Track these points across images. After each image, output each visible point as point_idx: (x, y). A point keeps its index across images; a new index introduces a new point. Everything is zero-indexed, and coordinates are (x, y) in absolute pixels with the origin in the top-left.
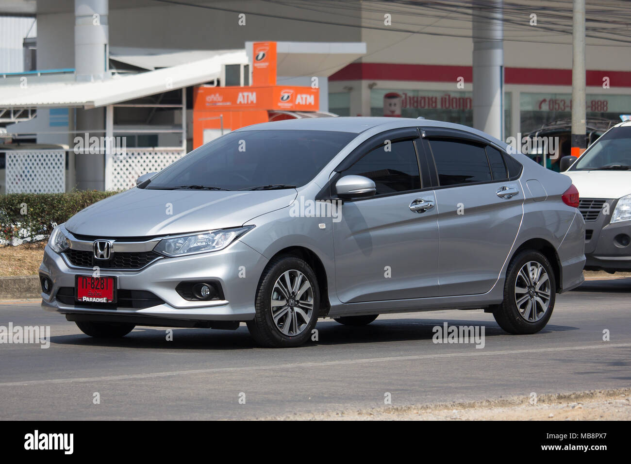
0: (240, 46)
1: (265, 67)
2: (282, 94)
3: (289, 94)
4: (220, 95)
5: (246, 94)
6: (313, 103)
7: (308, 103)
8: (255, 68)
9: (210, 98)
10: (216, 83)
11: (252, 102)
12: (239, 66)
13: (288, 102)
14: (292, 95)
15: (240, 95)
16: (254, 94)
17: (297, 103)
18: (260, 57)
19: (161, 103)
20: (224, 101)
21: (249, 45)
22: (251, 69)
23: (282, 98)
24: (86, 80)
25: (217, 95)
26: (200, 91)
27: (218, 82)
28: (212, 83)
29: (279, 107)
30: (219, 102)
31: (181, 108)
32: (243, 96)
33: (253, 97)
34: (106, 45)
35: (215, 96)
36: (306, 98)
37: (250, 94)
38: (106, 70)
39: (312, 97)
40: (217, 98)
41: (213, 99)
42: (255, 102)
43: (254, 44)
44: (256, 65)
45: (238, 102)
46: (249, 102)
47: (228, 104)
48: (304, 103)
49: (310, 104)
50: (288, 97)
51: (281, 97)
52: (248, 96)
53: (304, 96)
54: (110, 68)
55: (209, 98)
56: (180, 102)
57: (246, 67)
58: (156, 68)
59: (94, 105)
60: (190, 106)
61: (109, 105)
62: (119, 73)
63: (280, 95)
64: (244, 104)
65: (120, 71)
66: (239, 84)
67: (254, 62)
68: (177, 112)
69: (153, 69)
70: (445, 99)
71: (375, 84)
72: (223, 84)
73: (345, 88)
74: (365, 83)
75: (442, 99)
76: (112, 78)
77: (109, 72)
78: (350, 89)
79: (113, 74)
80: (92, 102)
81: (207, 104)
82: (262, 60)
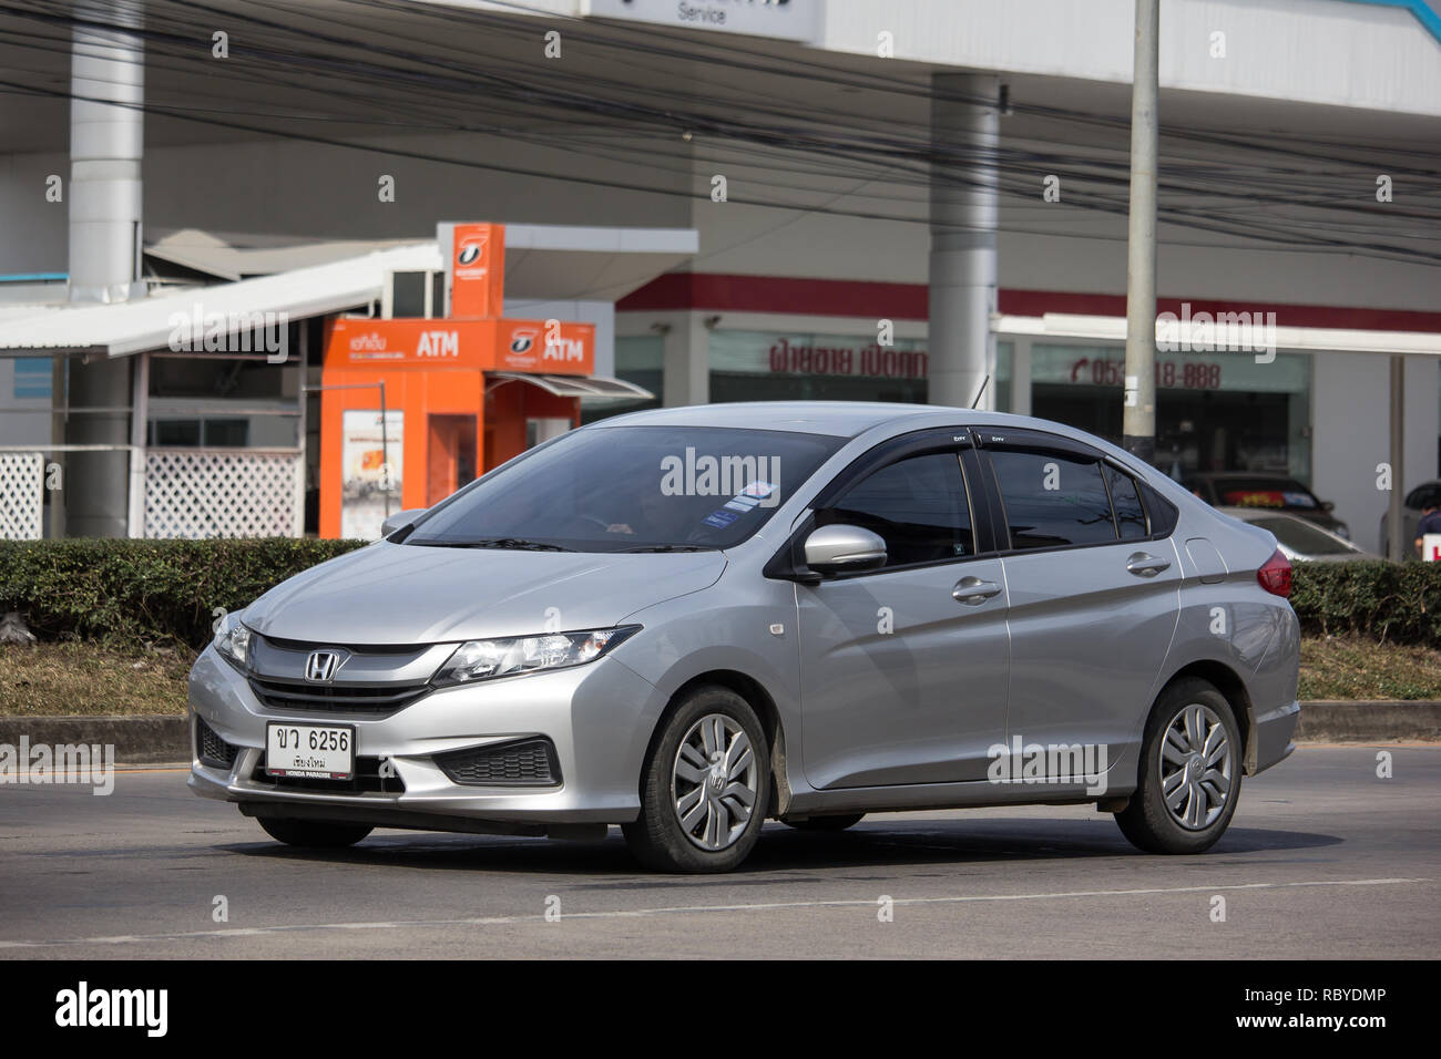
0: (429, 233)
1: (480, 278)
2: (515, 336)
3: (530, 338)
4: (380, 337)
5: (436, 335)
6: (580, 358)
7: (569, 357)
8: (456, 279)
9: (358, 344)
10: (372, 311)
11: (449, 353)
12: (421, 275)
13: (526, 355)
14: (535, 339)
15: (425, 337)
16: (455, 336)
17: (546, 356)
18: (468, 256)
20: (389, 349)
21: (446, 229)
22: (448, 282)
23: (515, 346)
24: (93, 300)
25: (375, 336)
26: (339, 328)
27: (378, 307)
28: (363, 310)
29: (508, 364)
30: (378, 351)
31: (296, 364)
32: (431, 341)
33: (451, 342)
34: (136, 223)
35: (370, 338)
36: (566, 347)
37: (445, 336)
38: (135, 278)
39: (580, 345)
40: (373, 342)
41: (365, 344)
42: (455, 353)
43: (456, 229)
44: (459, 273)
45: (420, 352)
46: (444, 353)
47: (399, 355)
48: (561, 357)
49: (575, 359)
50: (528, 343)
51: (511, 346)
52: (440, 340)
53: (562, 342)
54: (145, 273)
55: (356, 344)
57: (439, 277)
58: (245, 277)
59: (107, 354)
60: (315, 358)
61: (142, 353)
62: (163, 285)
63: (511, 339)
64: (432, 357)
65: (165, 281)
66: (421, 313)
67: (456, 267)
68: (286, 371)
69: (237, 277)
70: (870, 353)
71: (716, 320)
72: (387, 312)
73: (655, 326)
74: (697, 316)
75: (863, 353)
76: (148, 296)
77: (143, 282)
78: (666, 329)
79: (149, 286)
80: (105, 347)
81: (353, 356)
82: (474, 262)
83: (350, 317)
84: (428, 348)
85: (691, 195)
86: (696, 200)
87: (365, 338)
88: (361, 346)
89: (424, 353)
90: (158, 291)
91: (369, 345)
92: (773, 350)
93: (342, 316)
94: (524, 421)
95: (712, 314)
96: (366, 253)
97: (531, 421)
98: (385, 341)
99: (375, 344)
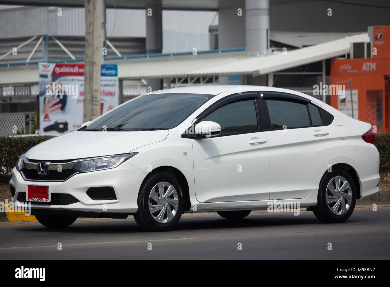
0: (364, 30)
1: (382, 44)
8: (375, 44)
9: (342, 68)
10: (346, 56)
11: (373, 70)
12: (363, 44)
15: (364, 64)
16: (375, 64)
18: (378, 37)
19: (308, 71)
20: (352, 69)
21: (371, 29)
22: (372, 46)
24: (253, 56)
25: (348, 65)
26: (336, 62)
27: (349, 55)
28: (343, 56)
30: (349, 70)
31: (322, 75)
32: (367, 65)
33: (373, 66)
34: (267, 30)
38: (267, 48)
40: (347, 67)
42: (375, 69)
43: (374, 28)
44: (376, 42)
45: (363, 70)
46: (371, 69)
47: (356, 71)
52: (370, 65)
54: (271, 47)
55: (342, 67)
56: (321, 71)
57: (369, 44)
58: (304, 46)
59: (259, 74)
60: (328, 73)
61: (270, 73)
62: (277, 50)
64: (367, 71)
65: (278, 49)
66: (364, 57)
67: (374, 41)
68: (318, 77)
69: (301, 47)
72: (352, 56)
76: (272, 54)
77: (270, 50)
79: (273, 51)
80: (258, 71)
81: (340, 72)
82: (380, 39)
83: (340, 59)
84: (366, 68)
87: (344, 66)
88: (343, 68)
89: (364, 70)
90: (275, 52)
91: (346, 68)
93: (336, 59)
96: (344, 37)
98: (351, 66)
99: (348, 67)
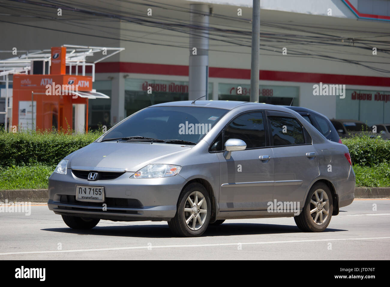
1: (59, 63)
2: (69, 80)
3: (74, 80)
5: (46, 80)
6: (88, 86)
7: (85, 86)
8: (52, 63)
10: (27, 72)
12: (42, 62)
14: (75, 81)
15: (43, 80)
16: (51, 80)
18: (55, 56)
20: (32, 83)
22: (50, 64)
25: (28, 80)
26: (17, 77)
27: (29, 71)
28: (24, 72)
30: (29, 84)
31: (5, 88)
33: (50, 82)
35: (27, 80)
36: (84, 83)
37: (49, 80)
39: (88, 82)
41: (25, 82)
43: (52, 48)
44: (53, 61)
45: (41, 85)
47: (35, 85)
48: (83, 86)
49: (86, 87)
51: (68, 83)
53: (83, 82)
57: (47, 63)
64: (45, 86)
66: (42, 73)
68: (2, 90)
70: (172, 86)
71: (127, 75)
73: (109, 77)
74: (121, 75)
75: (169, 86)
78: (112, 78)
81: (22, 86)
82: (57, 58)
84: (44, 83)
85: (119, 39)
86: (121, 41)
87: (25, 80)
88: (24, 83)
89: (43, 85)
91: (26, 82)
92: (143, 84)
94: (72, 105)
95: (126, 74)
97: (74, 105)
98: (31, 81)
99: (28, 82)
